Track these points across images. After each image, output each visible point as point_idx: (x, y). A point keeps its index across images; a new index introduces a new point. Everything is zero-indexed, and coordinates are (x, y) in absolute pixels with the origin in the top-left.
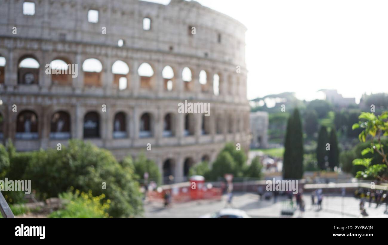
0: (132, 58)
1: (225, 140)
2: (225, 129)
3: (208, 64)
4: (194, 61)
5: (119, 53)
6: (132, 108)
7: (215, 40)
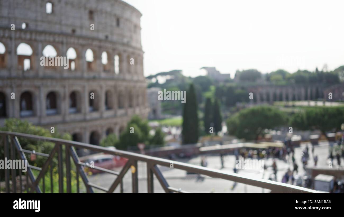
0: (36, 40)
1: (126, 114)
2: (126, 104)
3: (109, 45)
4: (96, 43)
5: (23, 36)
6: (38, 88)
7: (114, 23)
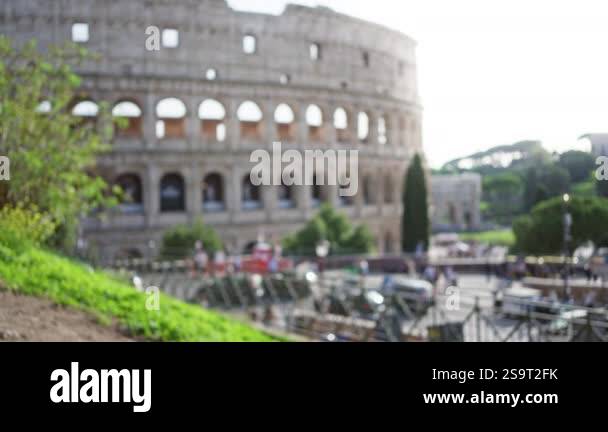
0: (227, 96)
1: (379, 214)
2: (380, 197)
3: (346, 98)
4: (324, 96)
5: (208, 88)
6: (229, 167)
7: (360, 62)
